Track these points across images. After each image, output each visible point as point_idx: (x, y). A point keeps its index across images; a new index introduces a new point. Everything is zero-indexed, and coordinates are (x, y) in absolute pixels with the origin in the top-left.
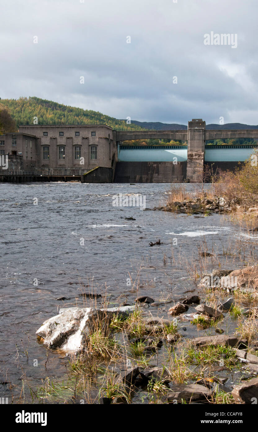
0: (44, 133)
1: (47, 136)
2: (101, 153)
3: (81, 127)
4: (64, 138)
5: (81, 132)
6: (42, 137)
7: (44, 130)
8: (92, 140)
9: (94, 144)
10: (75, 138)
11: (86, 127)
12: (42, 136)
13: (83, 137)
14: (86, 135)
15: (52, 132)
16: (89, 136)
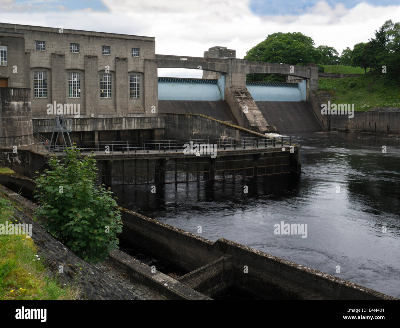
0: (37, 42)
1: (44, 49)
2: (149, 87)
3: (113, 38)
4: (80, 57)
5: (113, 47)
6: (32, 52)
7: (37, 36)
8: (132, 63)
9: (137, 71)
10: (102, 58)
11: (123, 39)
12: (32, 48)
13: (118, 56)
14: (122, 54)
15: (55, 43)
16: (129, 55)
